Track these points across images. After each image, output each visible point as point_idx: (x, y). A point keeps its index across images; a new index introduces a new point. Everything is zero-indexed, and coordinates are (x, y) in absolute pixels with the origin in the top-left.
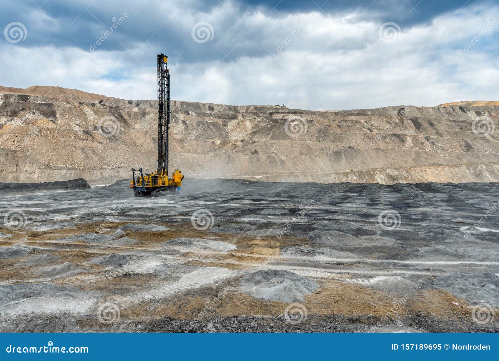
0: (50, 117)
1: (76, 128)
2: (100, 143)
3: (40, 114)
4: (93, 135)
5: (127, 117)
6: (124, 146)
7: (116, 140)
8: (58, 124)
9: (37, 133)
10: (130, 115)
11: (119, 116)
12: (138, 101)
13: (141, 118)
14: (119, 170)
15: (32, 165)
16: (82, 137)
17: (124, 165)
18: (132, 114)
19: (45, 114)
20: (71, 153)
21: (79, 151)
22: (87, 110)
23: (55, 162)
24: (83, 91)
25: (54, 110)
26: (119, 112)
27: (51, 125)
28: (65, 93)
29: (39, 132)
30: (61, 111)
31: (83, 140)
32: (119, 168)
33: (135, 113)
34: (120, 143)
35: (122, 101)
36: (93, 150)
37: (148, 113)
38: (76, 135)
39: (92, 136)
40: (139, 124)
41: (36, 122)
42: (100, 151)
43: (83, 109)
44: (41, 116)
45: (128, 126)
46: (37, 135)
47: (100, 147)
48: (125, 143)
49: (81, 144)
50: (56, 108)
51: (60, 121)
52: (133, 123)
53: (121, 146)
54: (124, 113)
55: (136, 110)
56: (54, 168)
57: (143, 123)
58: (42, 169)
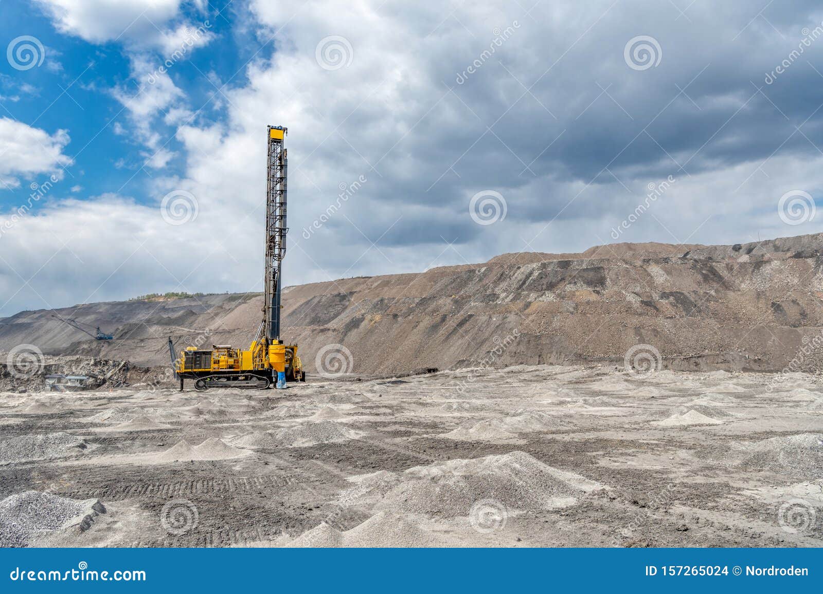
0: (596, 286)
1: (631, 298)
2: (668, 318)
3: (584, 283)
4: (658, 307)
5: (725, 274)
6: (713, 322)
7: (700, 312)
8: (603, 295)
9: (571, 309)
10: (730, 268)
11: (709, 274)
12: (751, 244)
13: (753, 271)
14: (699, 361)
15: (560, 355)
16: (639, 311)
17: (710, 353)
18: (736, 267)
19: (589, 283)
20: (617, 336)
21: (631, 332)
22: (655, 270)
23: (591, 351)
24: (664, 243)
25: (603, 275)
26: (711, 267)
27: (594, 297)
28: (635, 250)
29: (574, 308)
30: (614, 276)
31: (640, 315)
32: (699, 359)
33: (743, 265)
34: (705, 316)
35: (722, 248)
36: (654, 330)
37: (766, 262)
38: (629, 308)
39: (655, 308)
40: (747, 282)
41: (573, 295)
42: (666, 330)
43: (647, 270)
44: (585, 286)
45: (727, 288)
46: (572, 313)
47: (668, 324)
48: (715, 314)
49: (635, 321)
50: (606, 272)
51: (610, 290)
52: (737, 281)
53: (707, 321)
54: (720, 268)
55: (745, 258)
56: (589, 359)
57: (757, 279)
58: (572, 360)
